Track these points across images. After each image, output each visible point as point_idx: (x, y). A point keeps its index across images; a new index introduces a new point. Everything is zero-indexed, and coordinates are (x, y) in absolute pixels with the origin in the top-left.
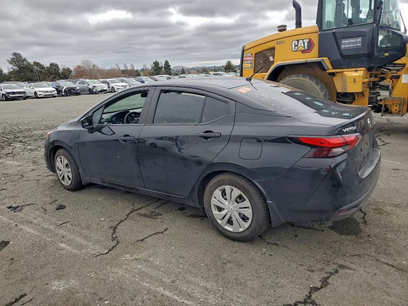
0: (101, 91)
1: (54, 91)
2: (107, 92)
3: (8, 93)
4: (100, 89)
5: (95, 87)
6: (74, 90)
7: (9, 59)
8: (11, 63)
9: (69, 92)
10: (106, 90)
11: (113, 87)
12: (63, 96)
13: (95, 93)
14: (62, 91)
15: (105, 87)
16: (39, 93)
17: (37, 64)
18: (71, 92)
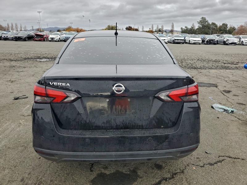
0: (232, 43)
1: (200, 40)
2: (237, 45)
3: (175, 40)
4: (231, 42)
5: (228, 40)
6: (213, 41)
7: (199, 21)
8: (199, 23)
9: (209, 42)
10: (236, 43)
11: (242, 41)
12: (205, 44)
13: (227, 44)
14: (205, 41)
15: (236, 40)
16: (191, 41)
17: (213, 24)
18: (210, 42)
